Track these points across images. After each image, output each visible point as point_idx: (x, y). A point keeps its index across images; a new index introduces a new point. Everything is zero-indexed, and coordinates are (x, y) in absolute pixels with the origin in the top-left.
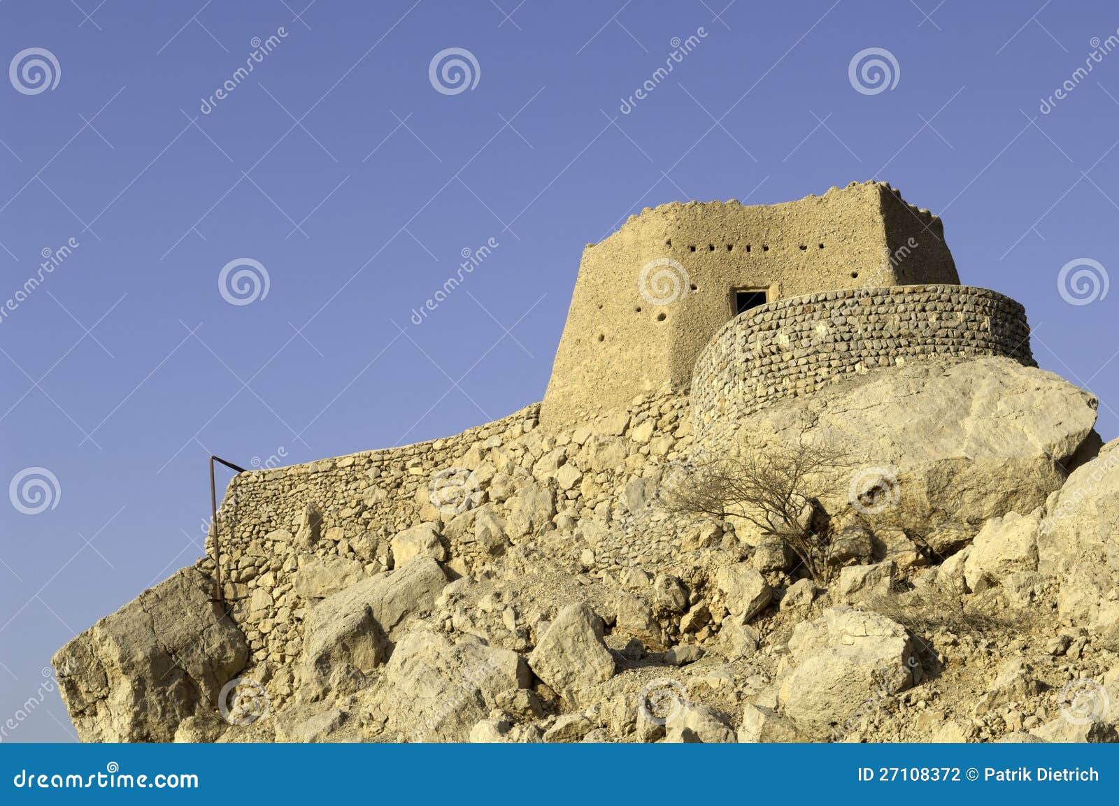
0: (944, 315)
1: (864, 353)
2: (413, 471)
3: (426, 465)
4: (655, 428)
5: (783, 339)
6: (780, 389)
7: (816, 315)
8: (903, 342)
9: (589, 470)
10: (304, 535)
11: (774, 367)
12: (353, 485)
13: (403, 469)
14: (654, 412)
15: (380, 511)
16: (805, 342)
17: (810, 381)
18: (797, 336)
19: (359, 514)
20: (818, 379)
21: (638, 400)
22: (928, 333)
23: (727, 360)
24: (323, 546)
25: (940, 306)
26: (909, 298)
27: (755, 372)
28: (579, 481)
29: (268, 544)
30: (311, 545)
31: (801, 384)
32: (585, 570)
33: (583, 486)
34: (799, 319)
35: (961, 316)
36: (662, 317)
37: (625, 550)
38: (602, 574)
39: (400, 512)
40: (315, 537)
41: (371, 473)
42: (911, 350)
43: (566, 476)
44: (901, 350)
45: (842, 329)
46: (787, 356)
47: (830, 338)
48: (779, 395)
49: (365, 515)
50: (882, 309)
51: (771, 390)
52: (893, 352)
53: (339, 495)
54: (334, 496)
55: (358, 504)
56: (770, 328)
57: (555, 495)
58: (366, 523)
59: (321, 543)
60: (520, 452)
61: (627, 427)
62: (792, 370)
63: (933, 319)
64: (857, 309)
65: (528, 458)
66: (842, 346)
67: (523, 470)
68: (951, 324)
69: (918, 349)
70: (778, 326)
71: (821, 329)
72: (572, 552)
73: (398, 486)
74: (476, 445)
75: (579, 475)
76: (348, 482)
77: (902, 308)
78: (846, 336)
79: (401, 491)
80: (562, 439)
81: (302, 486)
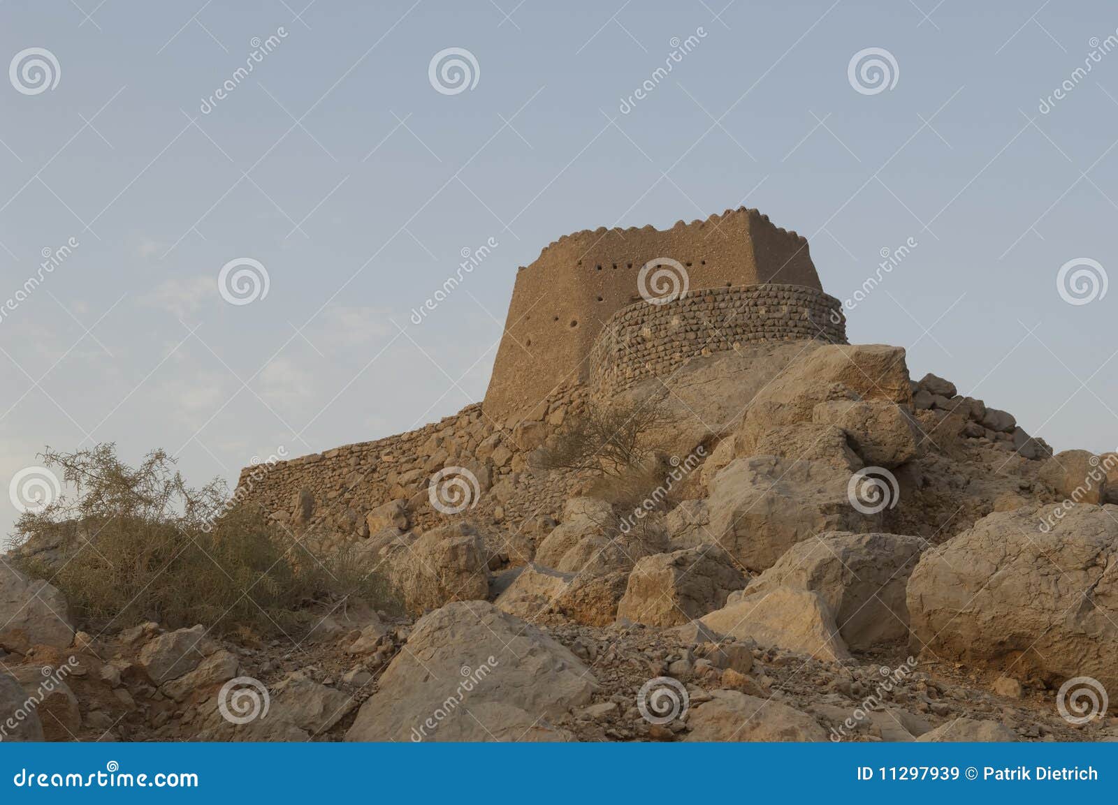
0: (772, 308)
1: (708, 340)
2: (385, 458)
3: (395, 454)
4: (567, 413)
5: (646, 331)
6: (643, 371)
7: (672, 312)
8: (739, 330)
9: (518, 450)
10: (298, 513)
11: (639, 354)
12: (337, 473)
13: (377, 457)
14: (566, 400)
15: (359, 492)
16: (663, 333)
17: (667, 363)
18: (656, 329)
19: (342, 494)
20: (673, 362)
21: (554, 391)
22: (759, 323)
23: (607, 351)
24: (314, 523)
25: (769, 301)
26: (744, 296)
27: (625, 359)
28: (510, 459)
29: (271, 523)
30: (304, 521)
31: (659, 366)
32: (497, 523)
33: (513, 463)
34: (658, 315)
35: (785, 309)
36: (574, 324)
37: (527, 504)
38: (509, 525)
39: (375, 492)
40: (307, 515)
41: (352, 461)
42: (745, 337)
43: (500, 456)
44: (737, 337)
45: (691, 321)
46: (649, 345)
47: (683, 328)
48: (642, 376)
49: (347, 495)
50: (722, 305)
51: (637, 372)
52: (731, 338)
53: (326, 481)
54: (323, 482)
55: (341, 487)
56: (637, 323)
57: (491, 471)
58: (348, 502)
59: (312, 520)
60: (466, 438)
61: (546, 413)
62: (653, 356)
63: (763, 312)
64: (704, 306)
65: (472, 442)
66: (692, 336)
67: (468, 453)
68: (777, 315)
69: (751, 335)
70: (643, 322)
71: (675, 322)
72: (488, 510)
73: (374, 471)
74: (435, 435)
75: (509, 455)
76: (334, 470)
77: (738, 303)
78: (695, 328)
79: (376, 475)
80: (498, 426)
81: (298, 475)
